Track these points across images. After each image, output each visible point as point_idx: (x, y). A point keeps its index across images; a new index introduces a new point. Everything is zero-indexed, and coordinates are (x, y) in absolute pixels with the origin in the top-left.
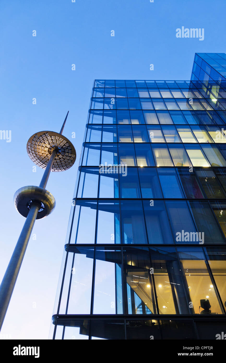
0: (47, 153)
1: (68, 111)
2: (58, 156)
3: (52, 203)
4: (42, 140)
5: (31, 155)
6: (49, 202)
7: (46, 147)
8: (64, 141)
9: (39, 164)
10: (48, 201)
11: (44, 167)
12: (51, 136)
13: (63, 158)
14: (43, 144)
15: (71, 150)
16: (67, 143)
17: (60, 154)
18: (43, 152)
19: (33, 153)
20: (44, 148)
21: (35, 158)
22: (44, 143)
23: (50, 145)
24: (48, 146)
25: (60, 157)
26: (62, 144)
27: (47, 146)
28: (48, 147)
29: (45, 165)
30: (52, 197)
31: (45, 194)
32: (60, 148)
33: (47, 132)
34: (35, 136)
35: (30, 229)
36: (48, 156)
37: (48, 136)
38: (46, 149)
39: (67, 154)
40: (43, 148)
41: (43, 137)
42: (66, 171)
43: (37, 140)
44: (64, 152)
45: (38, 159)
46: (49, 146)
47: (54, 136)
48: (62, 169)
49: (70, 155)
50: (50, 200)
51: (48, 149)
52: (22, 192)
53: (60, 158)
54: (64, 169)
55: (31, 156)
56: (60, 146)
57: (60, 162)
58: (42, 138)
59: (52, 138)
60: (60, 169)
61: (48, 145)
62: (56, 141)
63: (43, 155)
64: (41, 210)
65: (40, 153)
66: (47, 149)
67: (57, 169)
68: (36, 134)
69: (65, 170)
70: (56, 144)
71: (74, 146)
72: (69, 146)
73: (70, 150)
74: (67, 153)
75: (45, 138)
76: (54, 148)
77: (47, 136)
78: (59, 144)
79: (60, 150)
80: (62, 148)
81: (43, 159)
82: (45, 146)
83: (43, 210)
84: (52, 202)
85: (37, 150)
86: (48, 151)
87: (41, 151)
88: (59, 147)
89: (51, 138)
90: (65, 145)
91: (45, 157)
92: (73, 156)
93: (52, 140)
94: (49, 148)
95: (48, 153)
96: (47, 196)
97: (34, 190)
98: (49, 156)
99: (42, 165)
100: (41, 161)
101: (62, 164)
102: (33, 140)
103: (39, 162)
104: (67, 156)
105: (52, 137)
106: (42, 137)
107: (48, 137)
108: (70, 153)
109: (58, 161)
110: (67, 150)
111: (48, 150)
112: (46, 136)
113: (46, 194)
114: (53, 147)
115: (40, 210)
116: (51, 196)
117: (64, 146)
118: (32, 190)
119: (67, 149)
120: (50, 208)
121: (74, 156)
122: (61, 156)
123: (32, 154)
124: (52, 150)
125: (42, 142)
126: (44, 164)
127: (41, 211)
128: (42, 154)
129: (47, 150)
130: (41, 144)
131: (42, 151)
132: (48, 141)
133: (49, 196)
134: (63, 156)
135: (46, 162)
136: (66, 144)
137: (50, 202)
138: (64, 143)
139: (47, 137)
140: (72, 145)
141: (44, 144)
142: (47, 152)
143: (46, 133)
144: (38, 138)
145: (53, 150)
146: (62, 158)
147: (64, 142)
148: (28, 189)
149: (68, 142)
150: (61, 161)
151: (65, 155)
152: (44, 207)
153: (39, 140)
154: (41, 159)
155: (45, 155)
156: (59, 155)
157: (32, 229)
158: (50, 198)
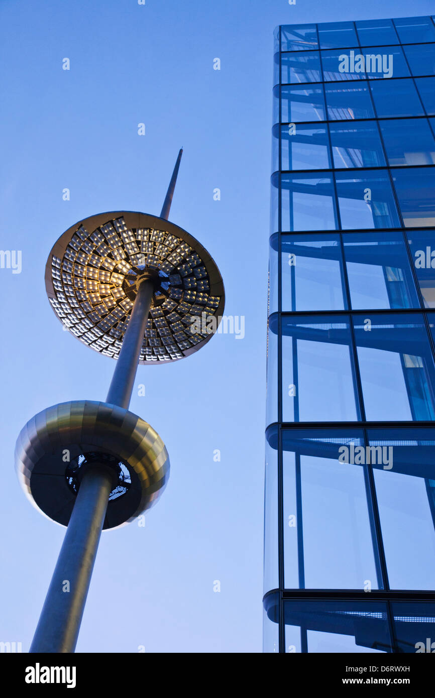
0: (119, 292)
1: (181, 151)
2: (159, 303)
3: (157, 468)
4: (102, 245)
5: (60, 303)
6: (147, 464)
7: (116, 270)
8: (182, 246)
9: (90, 335)
10: (144, 459)
11: (106, 349)
12: (134, 231)
13: (177, 311)
14: (106, 261)
15: (207, 278)
16: (192, 253)
17: (168, 296)
18: (106, 290)
19: (67, 298)
20: (109, 275)
21: (75, 315)
22: (110, 256)
23: (129, 263)
24: (125, 266)
25: (166, 306)
26: (174, 258)
27: (120, 266)
28: (125, 270)
29: (113, 337)
30: (155, 443)
31: (132, 431)
32: (167, 273)
33: (121, 216)
34: (75, 234)
35: (87, 559)
36: (124, 306)
37: (124, 232)
38: (115, 280)
39: (192, 295)
40: (106, 275)
41: (107, 234)
42: (185, 359)
43: (85, 247)
44: (183, 287)
45: (88, 317)
46: (128, 266)
47: (146, 229)
48: (173, 353)
49: (203, 297)
50: (150, 453)
51: (122, 277)
52: (48, 425)
53: (166, 312)
54: (180, 351)
55: (62, 309)
56: (167, 266)
57: (164, 326)
58: (101, 238)
59: (140, 237)
60: (167, 353)
61: (124, 262)
62: (155, 249)
63: (106, 302)
64: (119, 492)
65: (93, 296)
66: (118, 279)
67: (153, 354)
68: (80, 225)
69: (183, 355)
70: (151, 258)
71: (217, 265)
72: (199, 266)
73: (203, 279)
74: (192, 289)
75: (114, 237)
76: (146, 274)
77: (120, 230)
78: (163, 260)
79: (166, 279)
80: (174, 271)
81: (103, 317)
82: (112, 268)
83: (123, 490)
84: (159, 463)
85: (82, 285)
86: (124, 286)
87: (96, 288)
88: (163, 269)
89: (135, 236)
90: (184, 261)
91: (111, 309)
92: (214, 301)
93: (138, 242)
94: (126, 277)
95: (123, 294)
96: (141, 440)
97: (95, 417)
98: (127, 303)
99: (101, 338)
100: (96, 324)
101: (173, 332)
102: (69, 246)
103: (89, 330)
104: (191, 302)
105: (140, 232)
106: (103, 236)
107: (125, 235)
108: (204, 292)
109: (159, 321)
110: (192, 281)
111: (124, 282)
112: (115, 230)
113: (135, 431)
114: (139, 272)
115: (115, 491)
116: (152, 440)
117: (180, 265)
118: (87, 417)
119: (191, 275)
120: (148, 484)
121: (216, 300)
122: (169, 303)
123: (64, 301)
124: (138, 283)
125: (103, 254)
126: (107, 333)
127: (119, 495)
128: (103, 297)
129: (121, 283)
130: (98, 260)
131: (103, 286)
132: (123, 248)
133: (146, 440)
134: (177, 301)
135: (115, 326)
136: (189, 256)
137: (151, 462)
138: (183, 254)
139: (119, 235)
140: (210, 260)
141: (109, 261)
142: (121, 289)
143: (117, 219)
144: (89, 238)
145: (142, 284)
146: (175, 310)
147: (182, 251)
148: (72, 414)
149: (197, 248)
150: (169, 323)
151: (185, 300)
152: (129, 481)
153: (92, 247)
154: (96, 315)
155: (111, 301)
156: (163, 300)
157: (93, 558)
158: (151, 448)
